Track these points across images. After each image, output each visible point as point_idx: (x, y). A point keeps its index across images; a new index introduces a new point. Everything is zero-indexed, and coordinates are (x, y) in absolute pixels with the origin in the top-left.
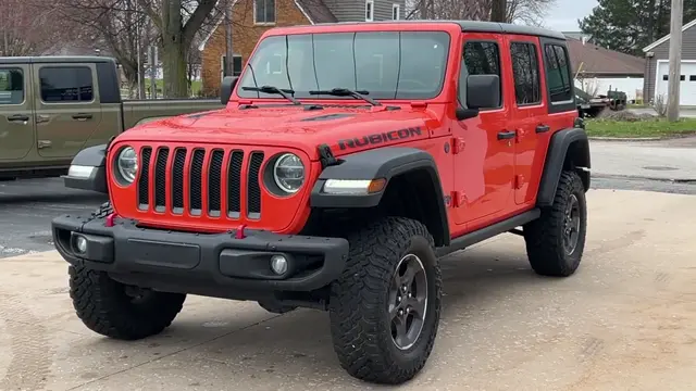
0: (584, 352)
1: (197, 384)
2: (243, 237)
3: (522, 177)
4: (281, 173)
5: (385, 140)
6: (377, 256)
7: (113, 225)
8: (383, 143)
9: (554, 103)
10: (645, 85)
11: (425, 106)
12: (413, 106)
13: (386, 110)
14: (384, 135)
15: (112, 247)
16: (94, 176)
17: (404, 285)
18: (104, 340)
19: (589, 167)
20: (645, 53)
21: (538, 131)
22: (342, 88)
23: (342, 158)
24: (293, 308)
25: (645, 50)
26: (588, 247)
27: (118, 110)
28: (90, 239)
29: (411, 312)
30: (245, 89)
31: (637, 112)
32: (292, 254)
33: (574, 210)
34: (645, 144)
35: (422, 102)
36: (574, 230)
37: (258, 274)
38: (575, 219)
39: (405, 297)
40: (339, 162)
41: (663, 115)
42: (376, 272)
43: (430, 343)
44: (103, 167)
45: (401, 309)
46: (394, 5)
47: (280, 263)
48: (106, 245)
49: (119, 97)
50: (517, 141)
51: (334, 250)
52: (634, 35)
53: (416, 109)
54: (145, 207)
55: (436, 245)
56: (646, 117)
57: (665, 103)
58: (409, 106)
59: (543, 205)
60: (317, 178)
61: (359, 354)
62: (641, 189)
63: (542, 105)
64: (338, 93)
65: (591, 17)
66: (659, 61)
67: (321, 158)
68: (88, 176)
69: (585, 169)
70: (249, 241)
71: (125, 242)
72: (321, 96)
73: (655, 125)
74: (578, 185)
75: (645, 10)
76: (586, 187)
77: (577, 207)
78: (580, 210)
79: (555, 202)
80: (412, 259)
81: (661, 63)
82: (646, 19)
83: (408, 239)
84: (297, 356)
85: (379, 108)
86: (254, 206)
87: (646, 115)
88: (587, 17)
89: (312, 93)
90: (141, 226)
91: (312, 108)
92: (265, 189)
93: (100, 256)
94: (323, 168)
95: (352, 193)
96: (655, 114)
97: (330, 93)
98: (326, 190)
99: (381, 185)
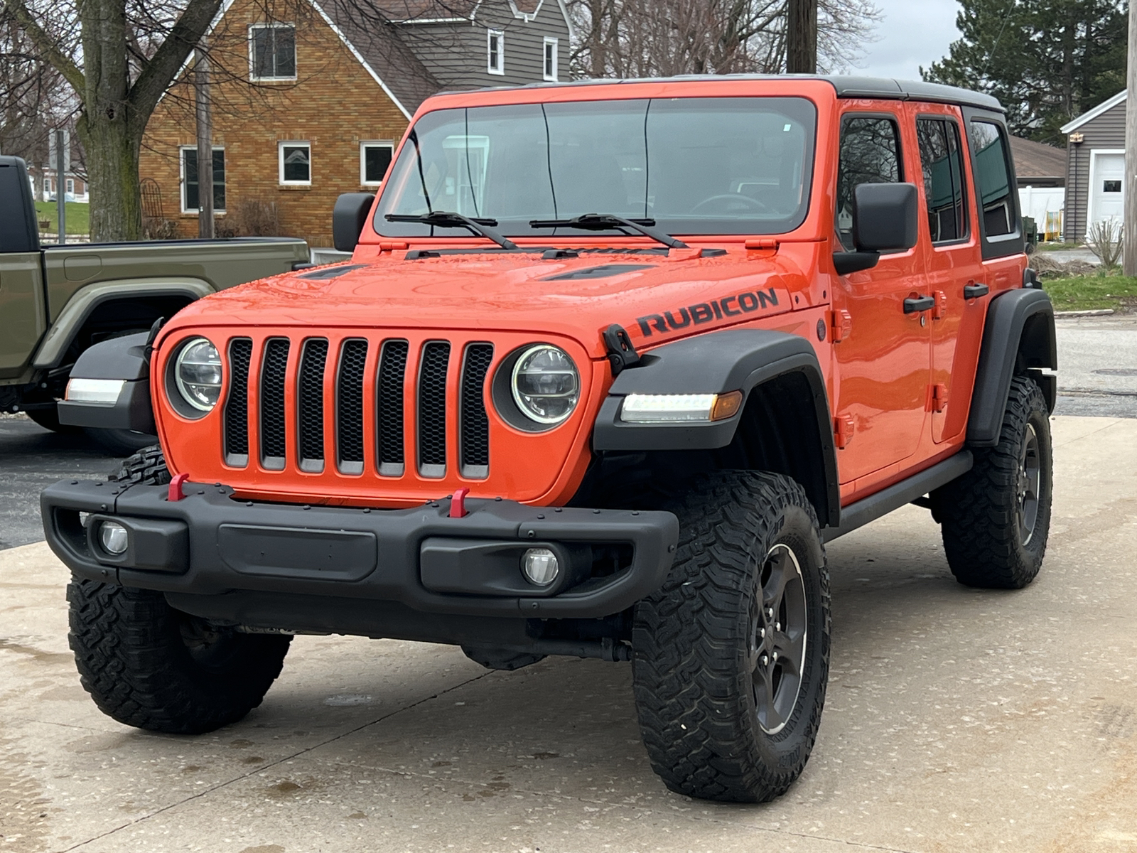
0: (1102, 732)
1: (360, 815)
2: (465, 514)
3: (944, 391)
4: (527, 385)
5: (719, 316)
6: (727, 546)
7: (181, 497)
8: (715, 322)
9: (991, 239)
10: (1066, 202)
11: (776, 246)
12: (749, 248)
13: (700, 256)
14: (714, 304)
15: (184, 543)
16: (127, 401)
17: (766, 606)
18: (132, 736)
19: (1054, 368)
20: (1066, 136)
21: (968, 295)
22: (600, 214)
23: (651, 352)
24: (536, 659)
25: (1065, 129)
26: (1054, 529)
27: (34, 266)
28: (136, 525)
29: (780, 659)
30: (391, 218)
31: (1061, 258)
32: (566, 544)
33: (1030, 454)
34: (1086, 323)
35: (769, 240)
36: (1030, 495)
37: (499, 586)
38: (1031, 472)
39: (770, 629)
40: (644, 361)
41: (1110, 264)
42: (726, 578)
43: (814, 720)
44: (143, 380)
45: (764, 653)
46: (547, 40)
47: (542, 564)
48: (174, 537)
49: (36, 238)
50: (935, 317)
51: (653, 536)
52: (1034, 100)
53: (756, 254)
54: (238, 460)
55: (822, 526)
56: (1079, 267)
57: (1115, 239)
58: (741, 247)
59: (979, 444)
60: (605, 393)
61: (696, 742)
62: (1106, 414)
63: (972, 244)
64: (591, 223)
65: (945, 62)
66: (1093, 152)
67: (610, 353)
68: (114, 399)
69: (1046, 371)
70: (479, 521)
71: (216, 532)
72: (560, 231)
73: (1100, 285)
74: (1038, 402)
75: (1056, 47)
76: (1050, 406)
77: (1036, 449)
78: (1040, 456)
79: (1002, 438)
80: (783, 553)
81: (1097, 155)
82: (1059, 66)
83: (780, 513)
84: (540, 755)
85: (684, 253)
86: (475, 451)
87: (1077, 263)
88: (939, 62)
89: (536, 225)
90: (241, 498)
91: (560, 255)
92: (496, 419)
93: (160, 560)
94: (615, 375)
95: (678, 421)
96: (1096, 261)
97: (574, 225)
98: (624, 418)
99: (736, 403)
